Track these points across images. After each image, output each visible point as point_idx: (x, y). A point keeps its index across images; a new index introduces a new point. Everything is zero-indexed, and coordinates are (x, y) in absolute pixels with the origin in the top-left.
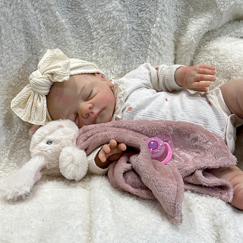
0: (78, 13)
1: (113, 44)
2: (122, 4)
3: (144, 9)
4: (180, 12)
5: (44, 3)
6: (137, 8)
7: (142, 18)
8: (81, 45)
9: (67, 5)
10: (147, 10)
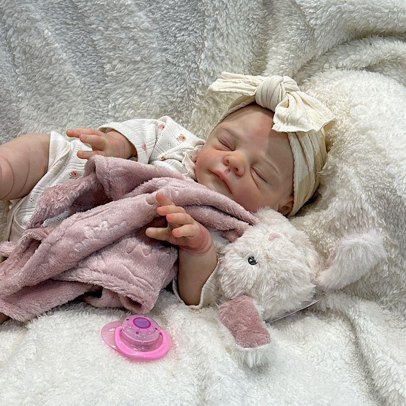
0: (83, 32)
1: (139, 88)
2: (150, 18)
3: (185, 27)
4: (255, 29)
5: (22, 17)
6: (173, 26)
7: (183, 43)
8: (92, 87)
9: (64, 20)
10: (190, 28)
